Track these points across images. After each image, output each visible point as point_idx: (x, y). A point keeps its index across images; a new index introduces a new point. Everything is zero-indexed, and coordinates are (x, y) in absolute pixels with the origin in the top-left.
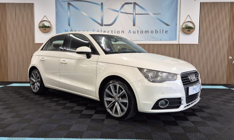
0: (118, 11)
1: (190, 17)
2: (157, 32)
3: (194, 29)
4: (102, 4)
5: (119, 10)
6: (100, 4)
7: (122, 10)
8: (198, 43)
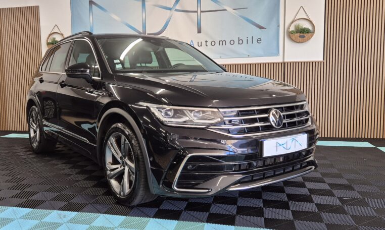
0: (170, 9)
1: (304, 11)
2: (241, 42)
3: (314, 32)
5: (172, 7)
7: (178, 7)
8: (321, 59)
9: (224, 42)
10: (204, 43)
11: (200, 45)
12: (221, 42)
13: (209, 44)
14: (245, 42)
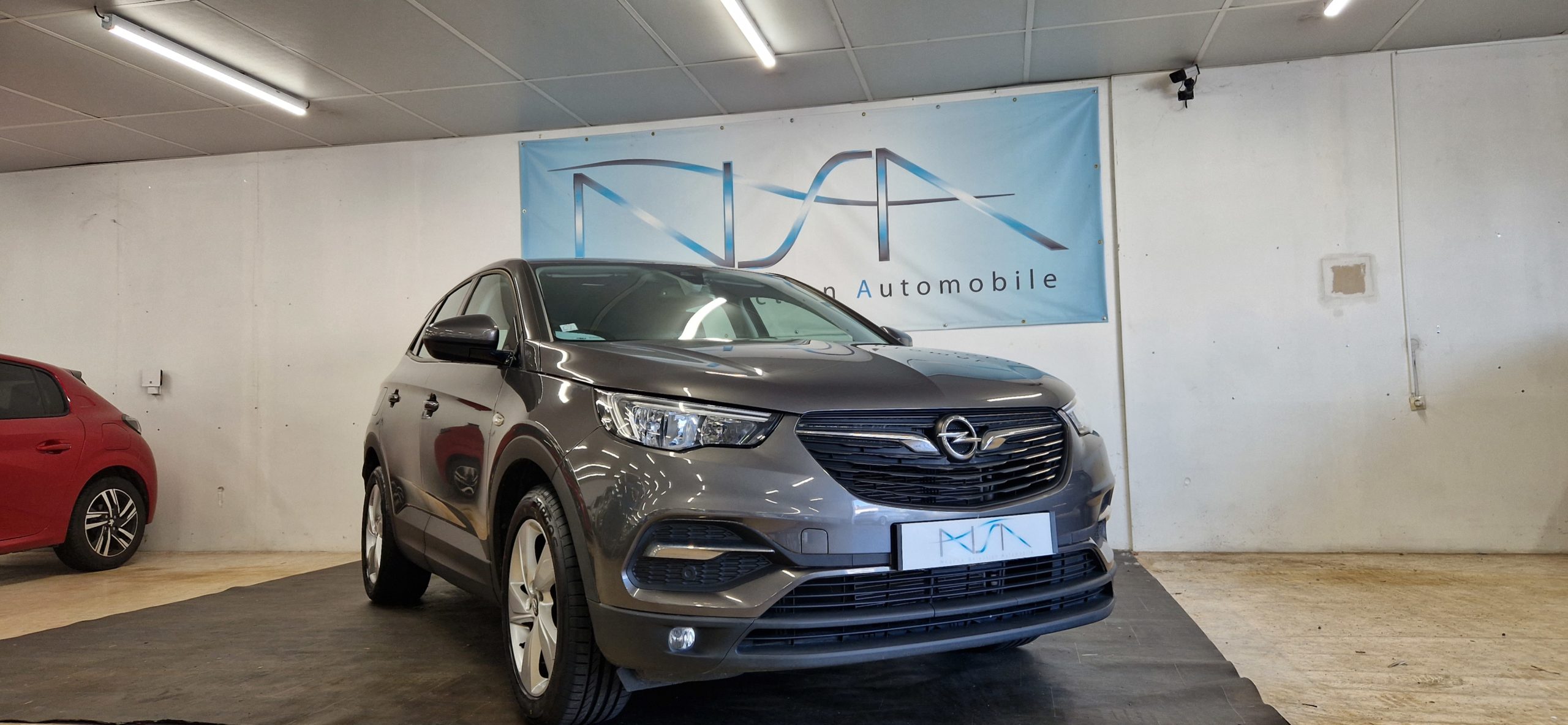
0: (802, 196)
2: (999, 284)
4: (728, 166)
6: (721, 168)
7: (822, 192)
9: (954, 285)
10: (897, 289)
11: (886, 292)
12: (946, 285)
13: (911, 289)
14: (1011, 283)
